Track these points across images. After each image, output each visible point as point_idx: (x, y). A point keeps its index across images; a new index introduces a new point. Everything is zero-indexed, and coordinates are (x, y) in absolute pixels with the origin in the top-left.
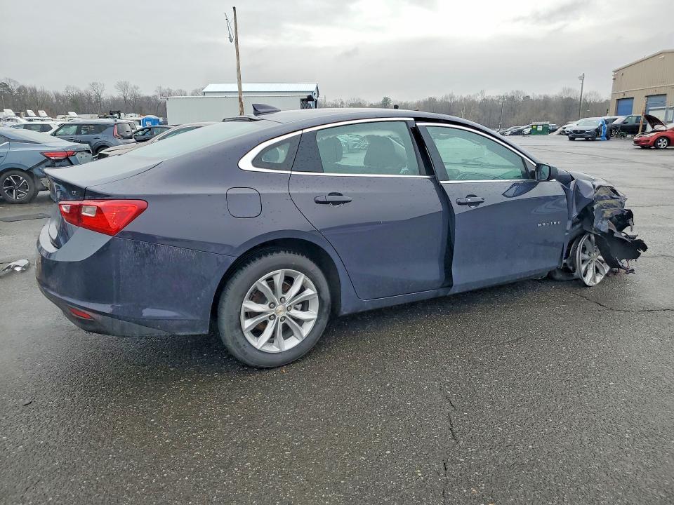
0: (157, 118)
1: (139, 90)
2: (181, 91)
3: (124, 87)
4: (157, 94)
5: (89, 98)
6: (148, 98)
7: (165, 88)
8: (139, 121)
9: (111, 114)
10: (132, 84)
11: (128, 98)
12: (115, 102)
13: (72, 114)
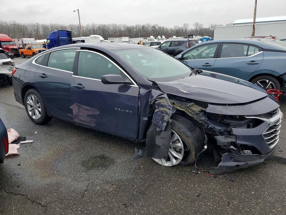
0: (209, 37)
1: (203, 26)
2: (221, 25)
3: (197, 25)
4: (210, 27)
5: (183, 30)
6: (206, 29)
7: (214, 24)
8: (201, 39)
9: (189, 36)
10: (200, 23)
11: (198, 29)
12: (192, 31)
13: (174, 37)
